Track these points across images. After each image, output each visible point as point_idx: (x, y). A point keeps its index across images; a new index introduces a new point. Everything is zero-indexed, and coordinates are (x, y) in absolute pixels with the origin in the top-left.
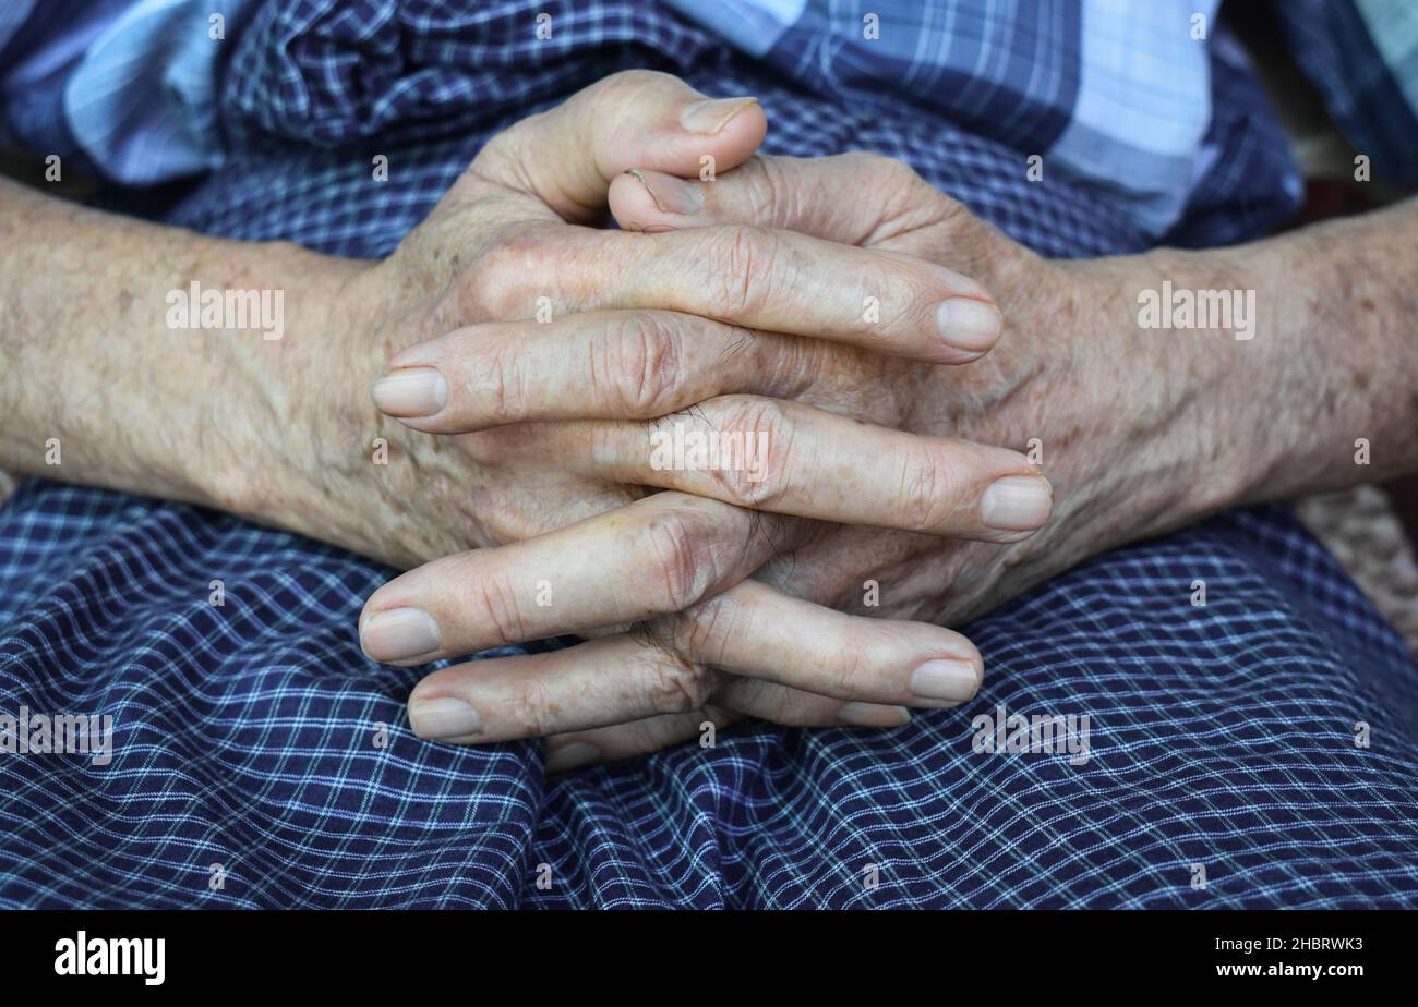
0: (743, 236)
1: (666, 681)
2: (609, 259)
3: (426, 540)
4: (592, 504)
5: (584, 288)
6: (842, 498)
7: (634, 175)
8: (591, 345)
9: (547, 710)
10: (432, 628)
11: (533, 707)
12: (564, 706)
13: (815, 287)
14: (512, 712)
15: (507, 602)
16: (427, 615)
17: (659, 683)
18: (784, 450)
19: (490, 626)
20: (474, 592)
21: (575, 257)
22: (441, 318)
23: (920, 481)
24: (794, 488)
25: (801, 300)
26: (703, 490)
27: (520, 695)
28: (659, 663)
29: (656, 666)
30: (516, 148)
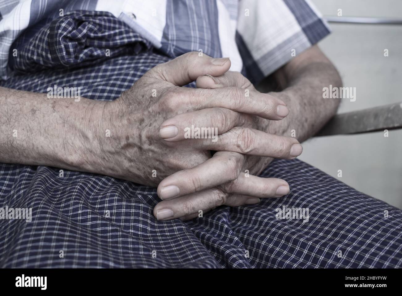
0: (238, 90)
1: (221, 198)
2: (203, 95)
3: (138, 169)
4: (197, 156)
5: (197, 103)
6: (265, 150)
7: (208, 76)
8: (211, 117)
9: (192, 208)
10: (178, 190)
11: (188, 208)
12: (196, 207)
13: (254, 102)
14: (183, 210)
15: (198, 182)
16: (177, 187)
17: (219, 199)
18: (254, 139)
19: (194, 188)
20: (190, 180)
21: (194, 95)
22: (151, 111)
23: (281, 145)
24: (256, 148)
25: (251, 106)
26: (234, 150)
27: (185, 206)
28: (218, 193)
29: (218, 194)
30: (161, 71)
